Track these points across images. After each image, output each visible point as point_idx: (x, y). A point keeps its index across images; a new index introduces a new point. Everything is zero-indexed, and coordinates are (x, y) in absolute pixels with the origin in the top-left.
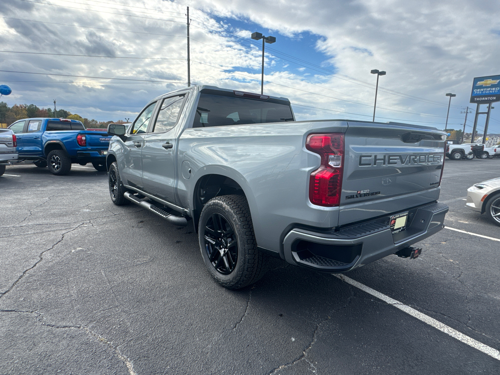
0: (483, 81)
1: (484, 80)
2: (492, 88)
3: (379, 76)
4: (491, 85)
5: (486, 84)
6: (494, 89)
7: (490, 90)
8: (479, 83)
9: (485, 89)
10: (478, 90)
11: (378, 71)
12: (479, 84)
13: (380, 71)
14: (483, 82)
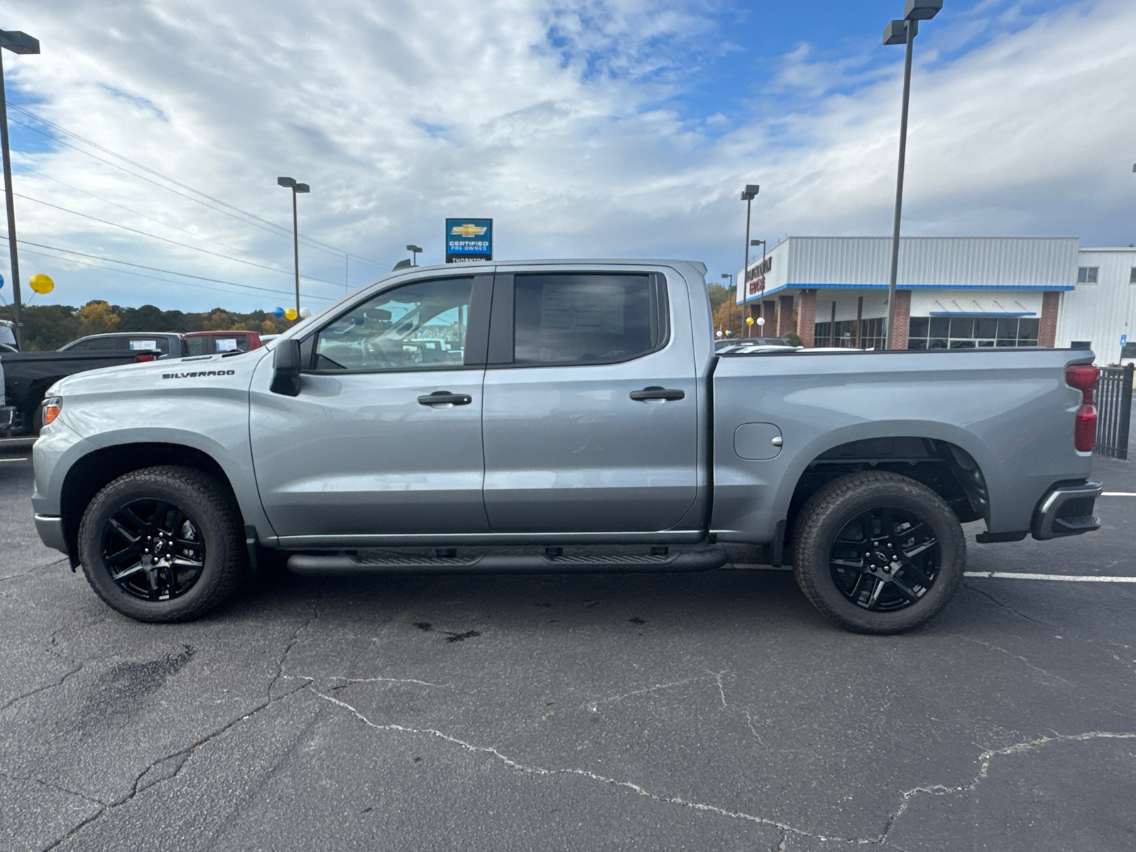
0: (461, 226)
1: (464, 225)
2: (478, 241)
3: (297, 194)
4: (476, 235)
5: (467, 233)
6: (480, 243)
7: (475, 245)
8: (456, 230)
9: (467, 243)
10: (457, 243)
11: (295, 181)
12: (455, 232)
13: (298, 182)
14: (462, 228)
